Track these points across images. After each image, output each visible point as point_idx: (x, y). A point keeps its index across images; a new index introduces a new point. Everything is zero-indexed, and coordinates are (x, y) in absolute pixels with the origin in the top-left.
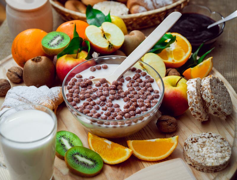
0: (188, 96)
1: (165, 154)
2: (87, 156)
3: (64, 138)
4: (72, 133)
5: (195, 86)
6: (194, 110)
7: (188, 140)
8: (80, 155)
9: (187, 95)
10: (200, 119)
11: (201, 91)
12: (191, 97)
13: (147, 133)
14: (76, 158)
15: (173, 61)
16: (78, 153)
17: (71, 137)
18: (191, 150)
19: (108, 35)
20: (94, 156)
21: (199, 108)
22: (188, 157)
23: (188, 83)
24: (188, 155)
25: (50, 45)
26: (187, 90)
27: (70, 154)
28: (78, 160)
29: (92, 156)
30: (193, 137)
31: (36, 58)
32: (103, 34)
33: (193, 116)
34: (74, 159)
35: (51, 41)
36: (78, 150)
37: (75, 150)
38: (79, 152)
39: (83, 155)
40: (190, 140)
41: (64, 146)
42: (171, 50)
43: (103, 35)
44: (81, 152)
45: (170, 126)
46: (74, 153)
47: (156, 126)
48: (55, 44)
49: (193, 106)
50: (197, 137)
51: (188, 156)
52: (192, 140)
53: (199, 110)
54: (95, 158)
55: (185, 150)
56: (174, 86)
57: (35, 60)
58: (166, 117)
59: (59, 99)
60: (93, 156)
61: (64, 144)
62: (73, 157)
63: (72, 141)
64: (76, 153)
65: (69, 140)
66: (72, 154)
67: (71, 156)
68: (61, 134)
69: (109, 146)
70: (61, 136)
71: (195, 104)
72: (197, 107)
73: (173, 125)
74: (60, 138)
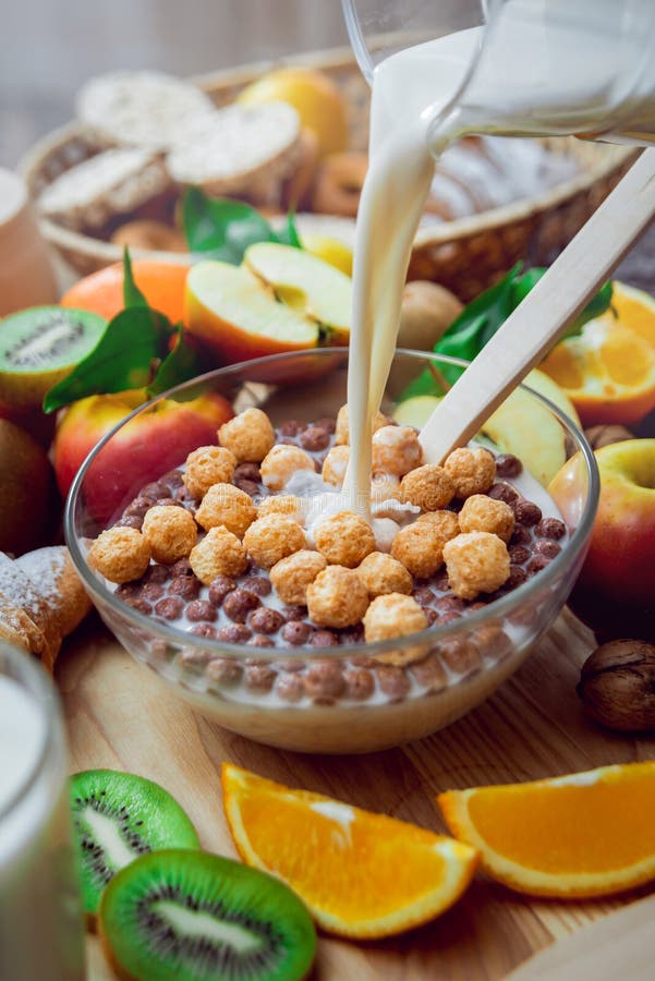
2: (220, 905)
3: (100, 809)
4: (141, 779)
8: (180, 903)
14: (160, 922)
15: (609, 389)
16: (170, 888)
17: (138, 804)
19: (294, 295)
25: (14, 360)
27: (129, 901)
28: (171, 934)
29: (250, 902)
32: (270, 290)
34: (151, 924)
35: (21, 344)
36: (172, 873)
37: (155, 873)
38: (174, 884)
39: (200, 892)
41: (96, 856)
44: (187, 882)
46: (147, 892)
47: (578, 701)
48: (42, 356)
54: (269, 910)
56: (649, 485)
58: (627, 651)
60: (253, 898)
61: (96, 845)
62: (145, 914)
63: (138, 820)
64: (162, 888)
65: (126, 817)
66: (135, 898)
67: (134, 907)
68: (82, 791)
69: (343, 835)
70: (82, 800)
74: (76, 813)
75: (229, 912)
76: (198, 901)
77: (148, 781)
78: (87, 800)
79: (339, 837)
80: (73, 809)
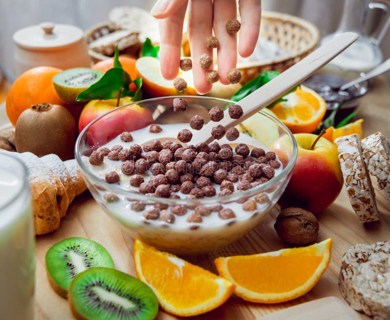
0: (343, 165)
1: (302, 283)
2: (120, 290)
3: (76, 252)
4: (95, 242)
5: (355, 144)
6: (356, 194)
7: (349, 255)
8: (104, 288)
9: (339, 163)
10: (367, 214)
11: (364, 159)
12: (348, 166)
14: (94, 294)
15: (296, 121)
16: (100, 282)
17: (92, 250)
18: (360, 278)
20: (137, 291)
21: (367, 188)
22: (355, 292)
23: (338, 142)
24: (355, 288)
25: (68, 83)
26: (339, 153)
27: (82, 285)
28: (98, 299)
29: (132, 290)
30: (358, 250)
31: (40, 105)
34: (90, 295)
35: (71, 78)
36: (101, 276)
37: (94, 275)
38: (102, 280)
39: (112, 286)
40: (354, 256)
41: (72, 269)
42: (290, 105)
44: (107, 280)
45: (305, 228)
46: (90, 283)
48: (79, 83)
49: (354, 184)
50: (366, 251)
51: (357, 291)
53: (368, 192)
54: (139, 294)
55: (346, 277)
56: (308, 149)
57: (38, 107)
58: (296, 211)
59: (78, 180)
60: (134, 289)
61: (72, 265)
62: (89, 291)
63: (91, 257)
64: (96, 282)
66: (85, 284)
67: (84, 288)
68: (70, 244)
69: (180, 272)
70: (70, 247)
71: (357, 180)
72: (362, 186)
73: (311, 227)
74: (66, 252)
75: (123, 293)
76: (111, 288)
77: (97, 243)
78: (72, 248)
79: (178, 272)
80: (65, 250)
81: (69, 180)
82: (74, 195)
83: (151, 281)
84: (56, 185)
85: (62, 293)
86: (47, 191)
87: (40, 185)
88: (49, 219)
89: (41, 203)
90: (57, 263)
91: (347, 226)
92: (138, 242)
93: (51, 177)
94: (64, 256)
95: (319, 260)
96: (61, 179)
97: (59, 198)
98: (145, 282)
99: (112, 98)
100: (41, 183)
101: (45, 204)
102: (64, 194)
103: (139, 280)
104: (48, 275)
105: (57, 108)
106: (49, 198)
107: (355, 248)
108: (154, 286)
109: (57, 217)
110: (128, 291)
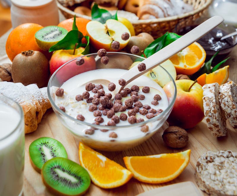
0: (204, 104)
1: (172, 173)
2: (70, 171)
3: (46, 146)
4: (57, 141)
5: (213, 91)
6: (211, 121)
7: (202, 158)
8: (61, 170)
9: (203, 102)
10: (217, 133)
11: (219, 99)
12: (208, 105)
13: (150, 147)
14: (56, 173)
15: (185, 66)
16: (59, 166)
17: (55, 146)
18: (206, 172)
19: (112, 32)
21: (217, 118)
22: (201, 180)
23: (204, 88)
24: (202, 178)
25: (44, 38)
26: (203, 96)
27: (49, 167)
28: (58, 176)
29: (77, 171)
30: (208, 155)
31: (27, 51)
32: (107, 30)
33: (209, 130)
34: (53, 173)
35: (46, 34)
36: (59, 163)
37: (56, 162)
38: (60, 165)
39: (65, 168)
40: (205, 158)
41: (44, 156)
42: (183, 55)
43: (106, 32)
44: (63, 166)
45: (179, 139)
46: (53, 166)
47: (162, 139)
48: (51, 38)
49: (210, 116)
50: (213, 156)
51: (203, 180)
52: (206, 158)
53: (218, 121)
54: (80, 174)
55: (198, 171)
56: (186, 91)
57: (26, 53)
58: (175, 129)
61: (44, 154)
62: (52, 170)
63: (55, 150)
64: (57, 166)
65: (52, 149)
66: (51, 167)
67: (50, 169)
68: (43, 141)
69: (103, 164)
70: (43, 143)
71: (212, 114)
72: (215, 118)
73: (183, 139)
74: (41, 146)
75: (71, 173)
76: (65, 170)
77: (58, 141)
78: (44, 144)
79: (102, 164)
80: (40, 145)
81: (43, 101)
82: (46, 110)
83: (88, 167)
84: (36, 106)
85: (38, 171)
86: (31, 110)
87: (27, 107)
88: (31, 126)
89: (27, 117)
90: (36, 152)
91: (207, 137)
92: (81, 145)
93: (33, 100)
94: (39, 148)
95: (183, 161)
96: (38, 101)
97: (37, 113)
98: (84, 167)
99: (71, 49)
100: (27, 105)
101: (30, 118)
102: (40, 110)
103: (81, 166)
104: (30, 159)
105: (37, 53)
106: (32, 114)
107: (206, 153)
108: (89, 170)
109: (36, 125)
110: (74, 172)
